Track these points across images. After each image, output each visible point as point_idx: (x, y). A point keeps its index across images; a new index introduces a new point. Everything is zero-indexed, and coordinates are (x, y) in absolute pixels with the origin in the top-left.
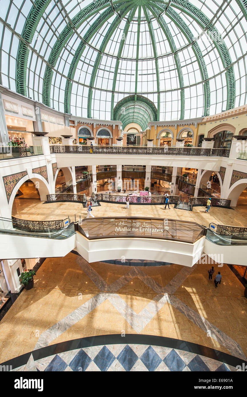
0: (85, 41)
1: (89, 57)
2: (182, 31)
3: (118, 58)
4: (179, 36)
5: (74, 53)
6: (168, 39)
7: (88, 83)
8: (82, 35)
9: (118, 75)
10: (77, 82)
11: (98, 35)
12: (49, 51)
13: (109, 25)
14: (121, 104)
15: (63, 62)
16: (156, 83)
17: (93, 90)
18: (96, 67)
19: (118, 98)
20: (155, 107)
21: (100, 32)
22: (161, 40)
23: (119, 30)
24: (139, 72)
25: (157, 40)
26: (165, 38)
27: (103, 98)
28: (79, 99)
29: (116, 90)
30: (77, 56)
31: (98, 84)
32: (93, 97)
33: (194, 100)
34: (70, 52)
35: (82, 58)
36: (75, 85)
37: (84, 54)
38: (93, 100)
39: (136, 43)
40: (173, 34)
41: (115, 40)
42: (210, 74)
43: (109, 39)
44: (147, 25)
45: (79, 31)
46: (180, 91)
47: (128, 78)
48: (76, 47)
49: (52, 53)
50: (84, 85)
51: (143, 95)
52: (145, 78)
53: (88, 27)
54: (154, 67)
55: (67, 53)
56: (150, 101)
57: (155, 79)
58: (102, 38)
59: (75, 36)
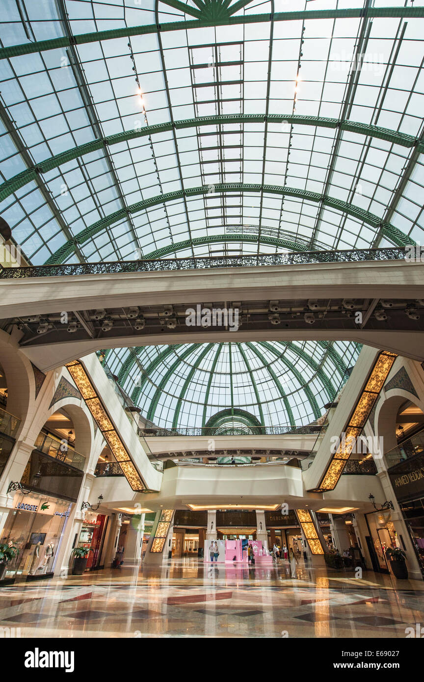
0: (180, 359)
1: (182, 371)
2: (269, 349)
3: (212, 372)
4: (267, 353)
5: (169, 367)
6: (258, 356)
7: (178, 395)
8: (179, 355)
9: (211, 388)
10: (166, 393)
11: (194, 355)
12: (149, 363)
13: (204, 348)
14: (214, 419)
15: (157, 374)
16: (254, 394)
17: (183, 402)
18: (189, 380)
19: (212, 412)
20: (258, 421)
21: (196, 353)
22: (252, 357)
23: (212, 352)
24: (234, 385)
25: (248, 358)
26: (255, 356)
27: (193, 411)
28: (165, 410)
29: (209, 403)
30: (171, 370)
31: (189, 396)
32: (181, 410)
33: (301, 407)
34: (166, 366)
35: (176, 372)
36: (163, 395)
37: (178, 369)
38: (180, 413)
39: (228, 361)
40: (262, 352)
41: (209, 358)
42: (307, 379)
43: (203, 358)
44: (237, 347)
45: (177, 351)
46: (282, 399)
47: (222, 390)
48: (171, 364)
49: (150, 365)
50: (173, 396)
51: (241, 408)
52: (241, 390)
53: (186, 349)
54: (250, 380)
55: (163, 366)
56: (251, 414)
57: (253, 390)
58: (197, 358)
59: (174, 354)
